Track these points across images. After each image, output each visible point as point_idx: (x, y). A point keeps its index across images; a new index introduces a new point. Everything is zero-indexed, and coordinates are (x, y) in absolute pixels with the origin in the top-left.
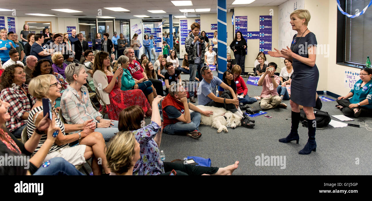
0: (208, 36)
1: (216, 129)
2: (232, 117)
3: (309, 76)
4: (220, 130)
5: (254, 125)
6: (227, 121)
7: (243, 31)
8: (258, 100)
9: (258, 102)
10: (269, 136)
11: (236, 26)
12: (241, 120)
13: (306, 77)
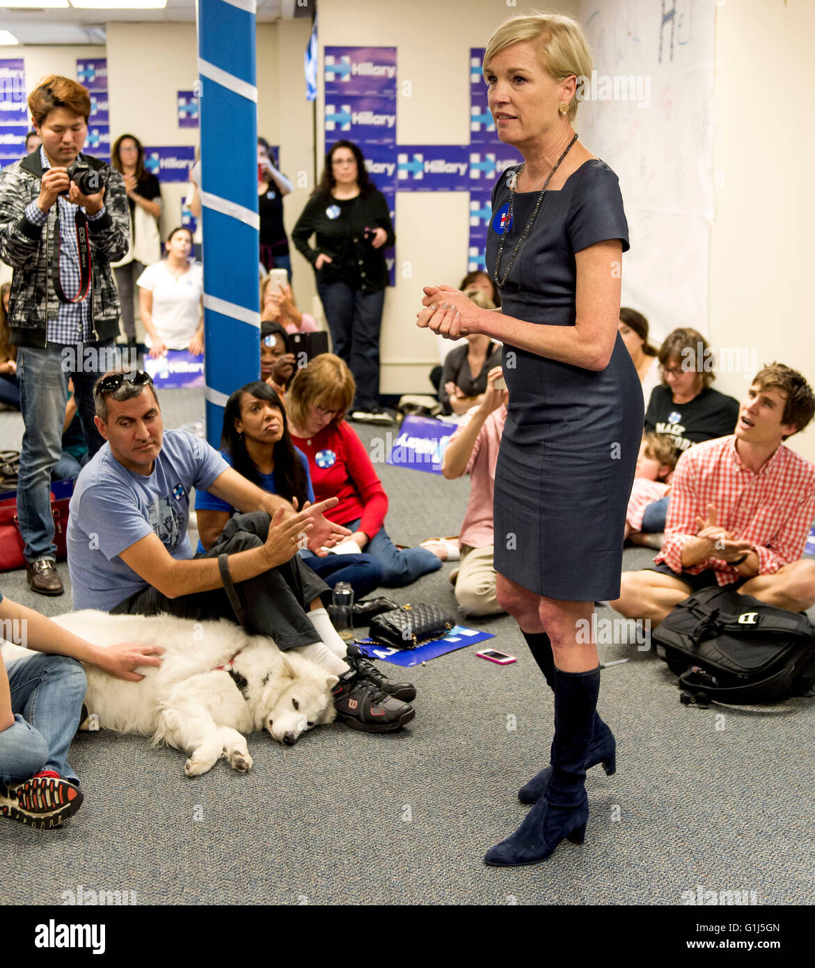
0: (157, 164)
1: (182, 752)
2: (277, 672)
3: (592, 418)
4: (203, 757)
5: (411, 716)
6: (247, 699)
7: (374, 142)
8: (445, 560)
9: (448, 571)
10: (493, 774)
11: (331, 109)
12: (333, 690)
13: (573, 426)
